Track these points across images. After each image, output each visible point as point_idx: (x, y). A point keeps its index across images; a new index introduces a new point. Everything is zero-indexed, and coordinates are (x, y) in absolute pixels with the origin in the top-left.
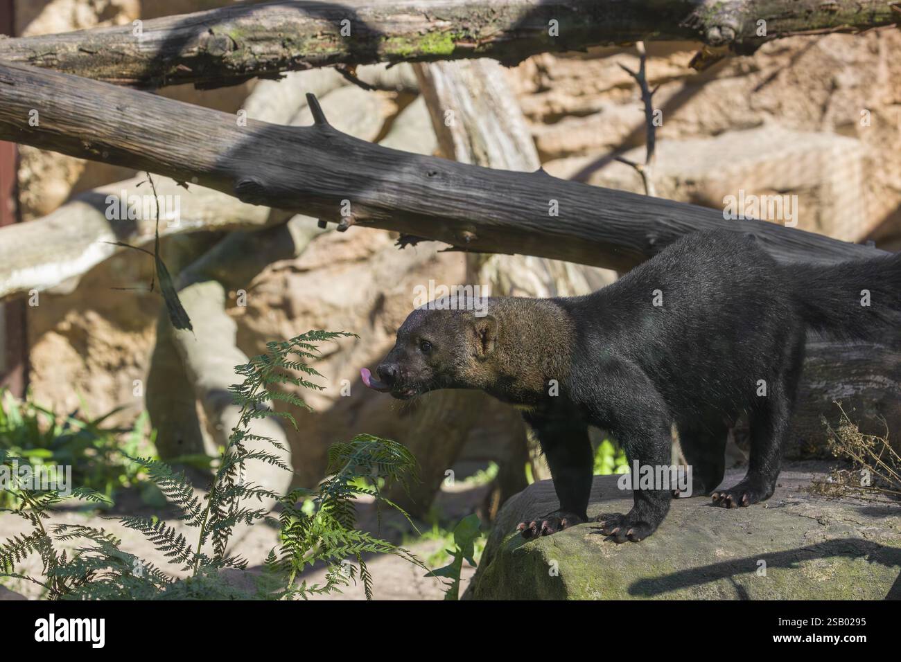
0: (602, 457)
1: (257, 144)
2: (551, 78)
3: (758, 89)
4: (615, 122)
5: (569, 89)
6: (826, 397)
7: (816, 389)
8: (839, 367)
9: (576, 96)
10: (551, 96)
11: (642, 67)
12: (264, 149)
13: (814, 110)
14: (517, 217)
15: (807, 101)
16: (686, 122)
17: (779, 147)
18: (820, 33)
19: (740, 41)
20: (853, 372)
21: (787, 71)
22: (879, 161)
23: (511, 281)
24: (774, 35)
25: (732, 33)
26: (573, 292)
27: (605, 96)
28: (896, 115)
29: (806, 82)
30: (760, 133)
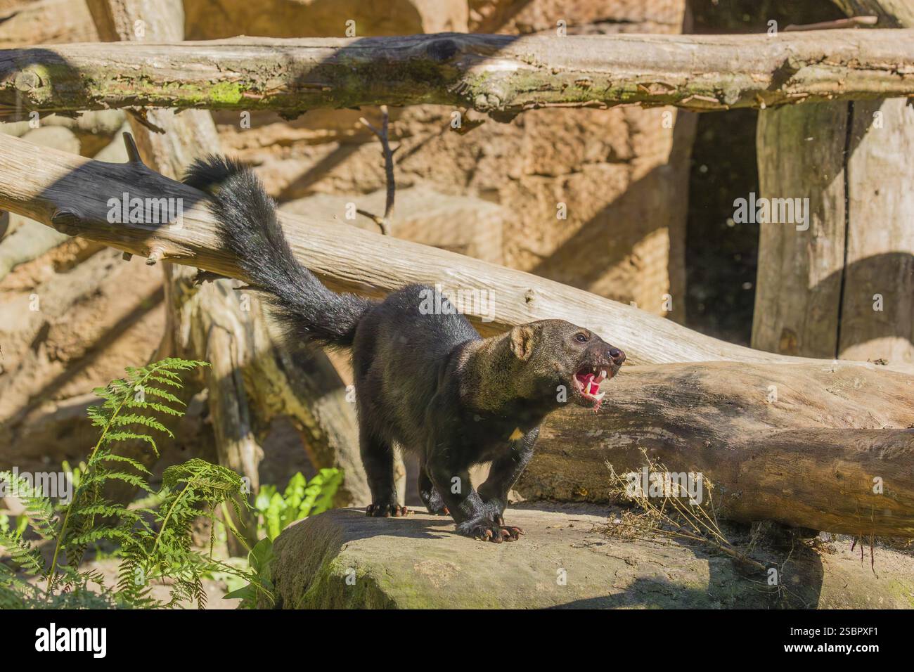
0: (293, 489)
1: (75, 177)
4: (274, 175)
6: (602, 445)
7: (593, 437)
8: (617, 417)
9: (238, 149)
12: (81, 183)
13: (462, 175)
14: (314, 261)
15: (455, 167)
16: (341, 179)
17: (430, 207)
18: (573, 107)
19: (502, 109)
20: (631, 423)
21: (437, 138)
22: (518, 225)
23: (211, 318)
24: (532, 106)
25: (497, 101)
26: (267, 332)
27: (267, 150)
28: (535, 185)
29: (454, 149)
30: (410, 192)
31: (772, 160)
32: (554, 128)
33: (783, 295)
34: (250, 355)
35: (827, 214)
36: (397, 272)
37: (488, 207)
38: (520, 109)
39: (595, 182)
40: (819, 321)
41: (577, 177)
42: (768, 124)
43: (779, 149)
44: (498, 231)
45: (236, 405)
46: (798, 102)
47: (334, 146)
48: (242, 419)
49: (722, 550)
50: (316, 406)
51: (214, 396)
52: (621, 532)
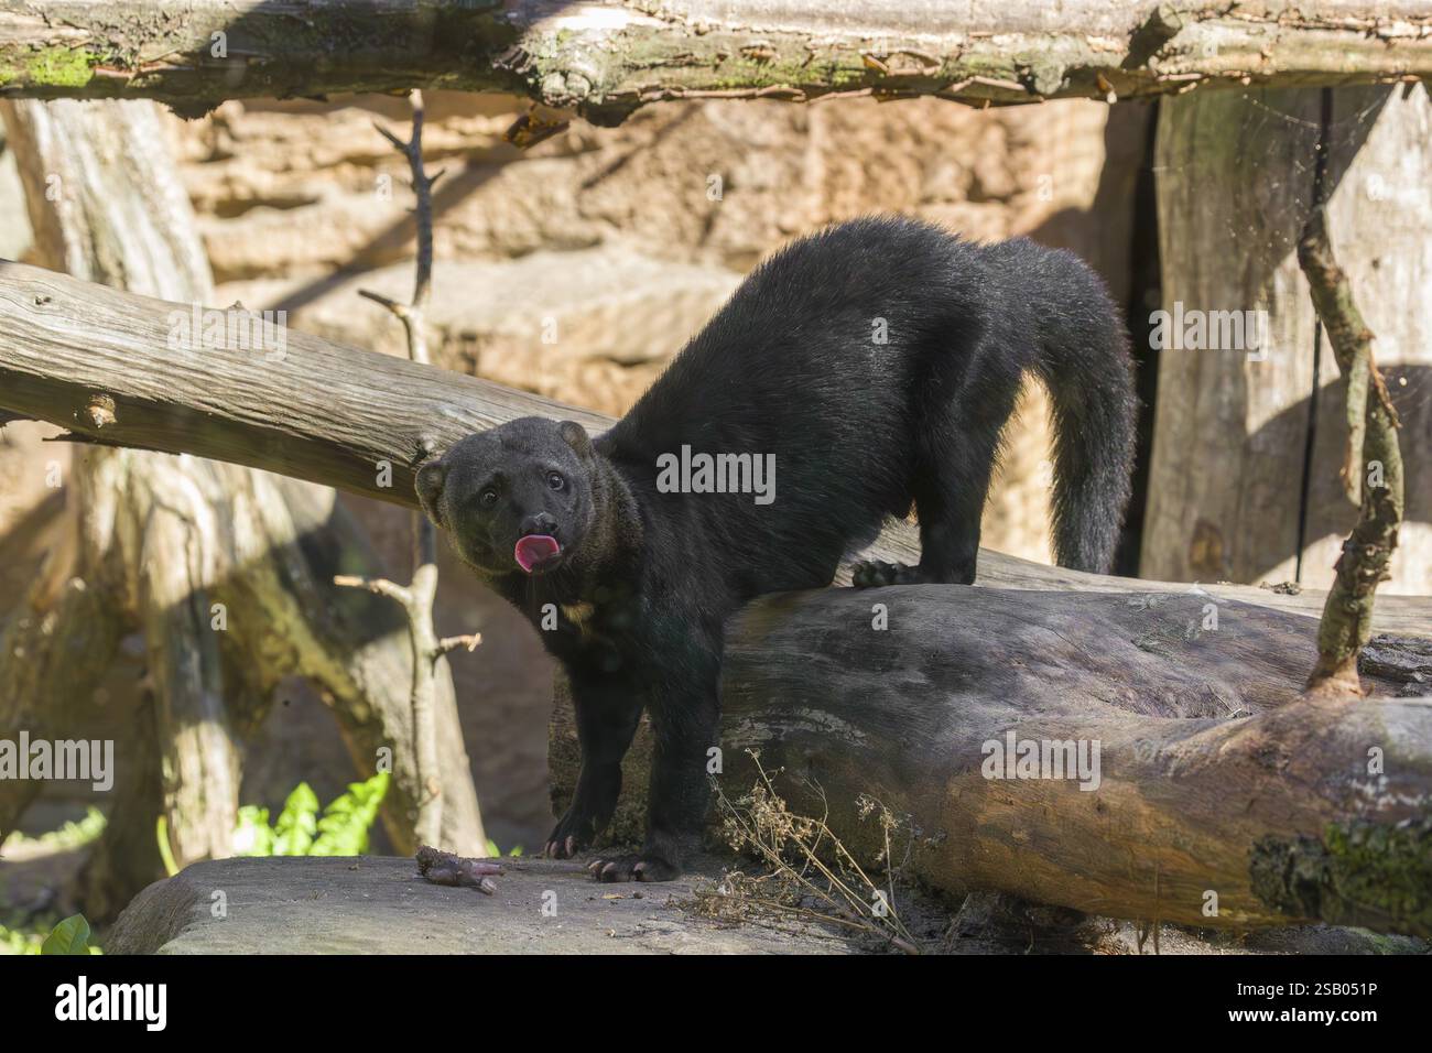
2: (234, 138)
3: (589, 185)
4: (340, 223)
5: (266, 159)
8: (747, 690)
9: (276, 172)
10: (232, 169)
11: (417, 133)
13: (692, 225)
14: (190, 388)
15: (679, 209)
16: (466, 230)
17: (628, 284)
18: (740, 97)
19: (598, 100)
20: (772, 700)
21: (646, 153)
23: (152, 493)
24: (657, 95)
25: (585, 85)
26: (260, 520)
27: (326, 174)
29: (678, 174)
30: (596, 258)
31: (1181, 203)
33: (1199, 457)
34: (225, 561)
35: (1281, 305)
36: (349, 409)
38: (634, 101)
40: (1265, 507)
42: (1174, 131)
43: (1192, 179)
45: (195, 656)
46: (1183, 90)
47: (458, 166)
48: (206, 684)
49: (897, 946)
50: (358, 659)
51: (155, 639)
52: (716, 910)
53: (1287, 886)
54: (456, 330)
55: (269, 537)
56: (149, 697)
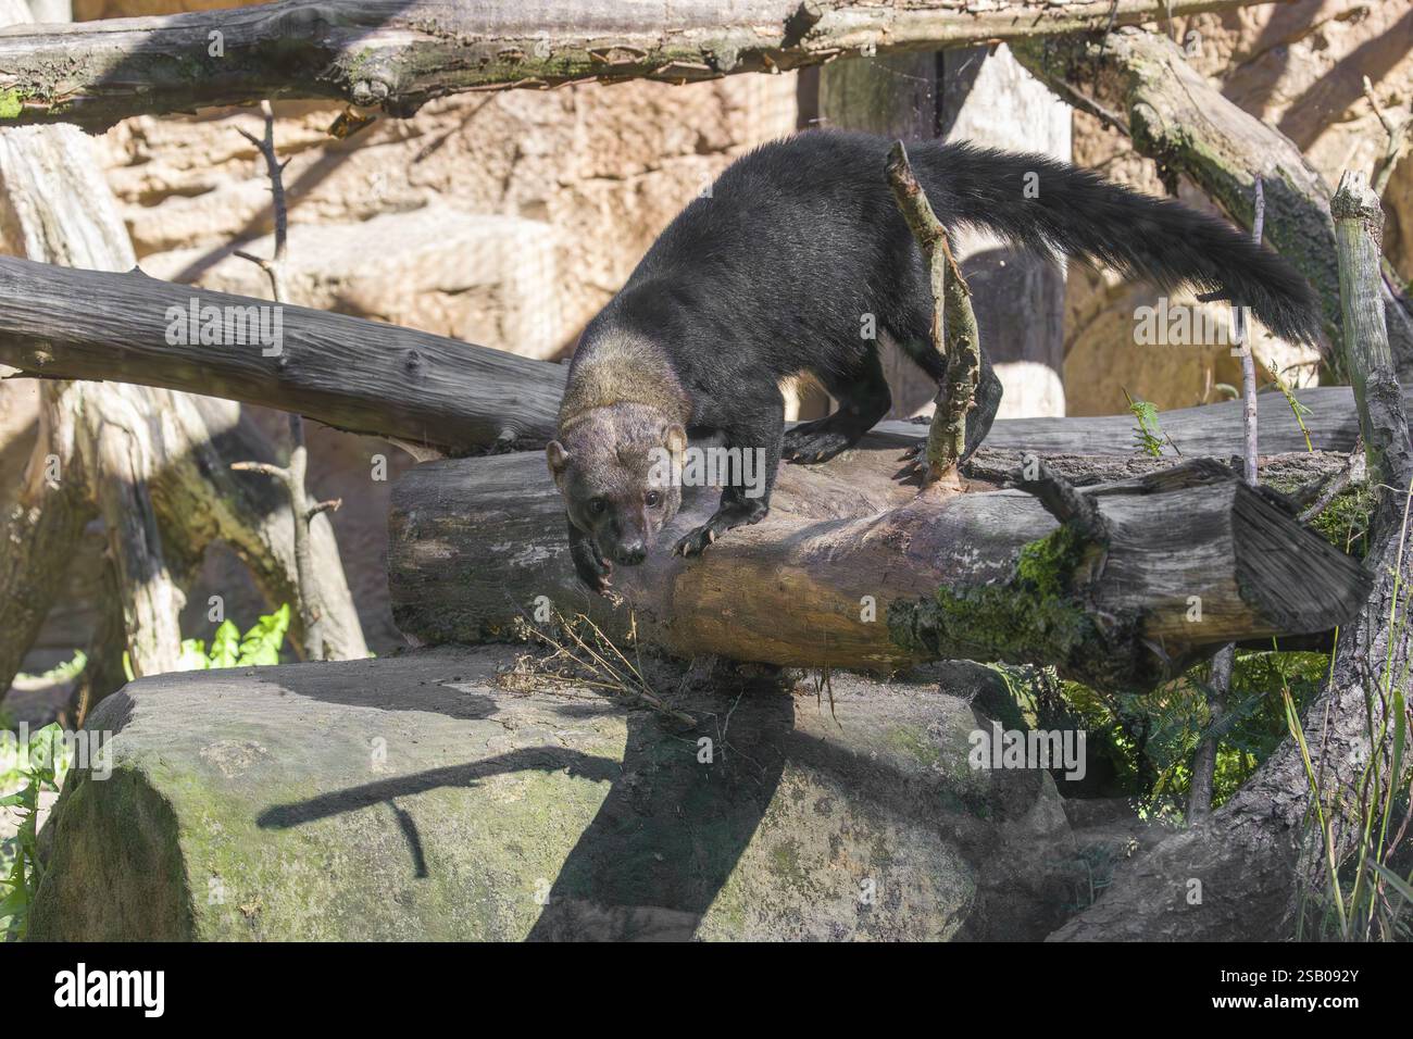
0: (222, 643)
2: (149, 146)
3: (419, 159)
4: (234, 202)
5: (173, 161)
6: (512, 562)
7: (498, 552)
8: (529, 523)
9: (182, 170)
10: (150, 169)
11: (269, 132)
13: (493, 186)
14: (106, 332)
15: (483, 174)
16: (326, 202)
17: (448, 234)
19: (395, 99)
20: (547, 529)
21: (456, 135)
22: (577, 251)
23: (100, 413)
24: (440, 92)
25: (384, 89)
26: (181, 427)
27: (221, 168)
28: (597, 192)
29: (481, 149)
30: (422, 214)
32: (616, 111)
34: (158, 460)
37: (531, 228)
39: (679, 182)
41: (655, 177)
44: (549, 260)
45: (142, 531)
46: (827, 61)
47: (315, 155)
48: (151, 552)
50: (263, 526)
51: (110, 519)
52: (513, 684)
53: (914, 633)
54: (323, 277)
55: (190, 440)
56: (110, 564)
